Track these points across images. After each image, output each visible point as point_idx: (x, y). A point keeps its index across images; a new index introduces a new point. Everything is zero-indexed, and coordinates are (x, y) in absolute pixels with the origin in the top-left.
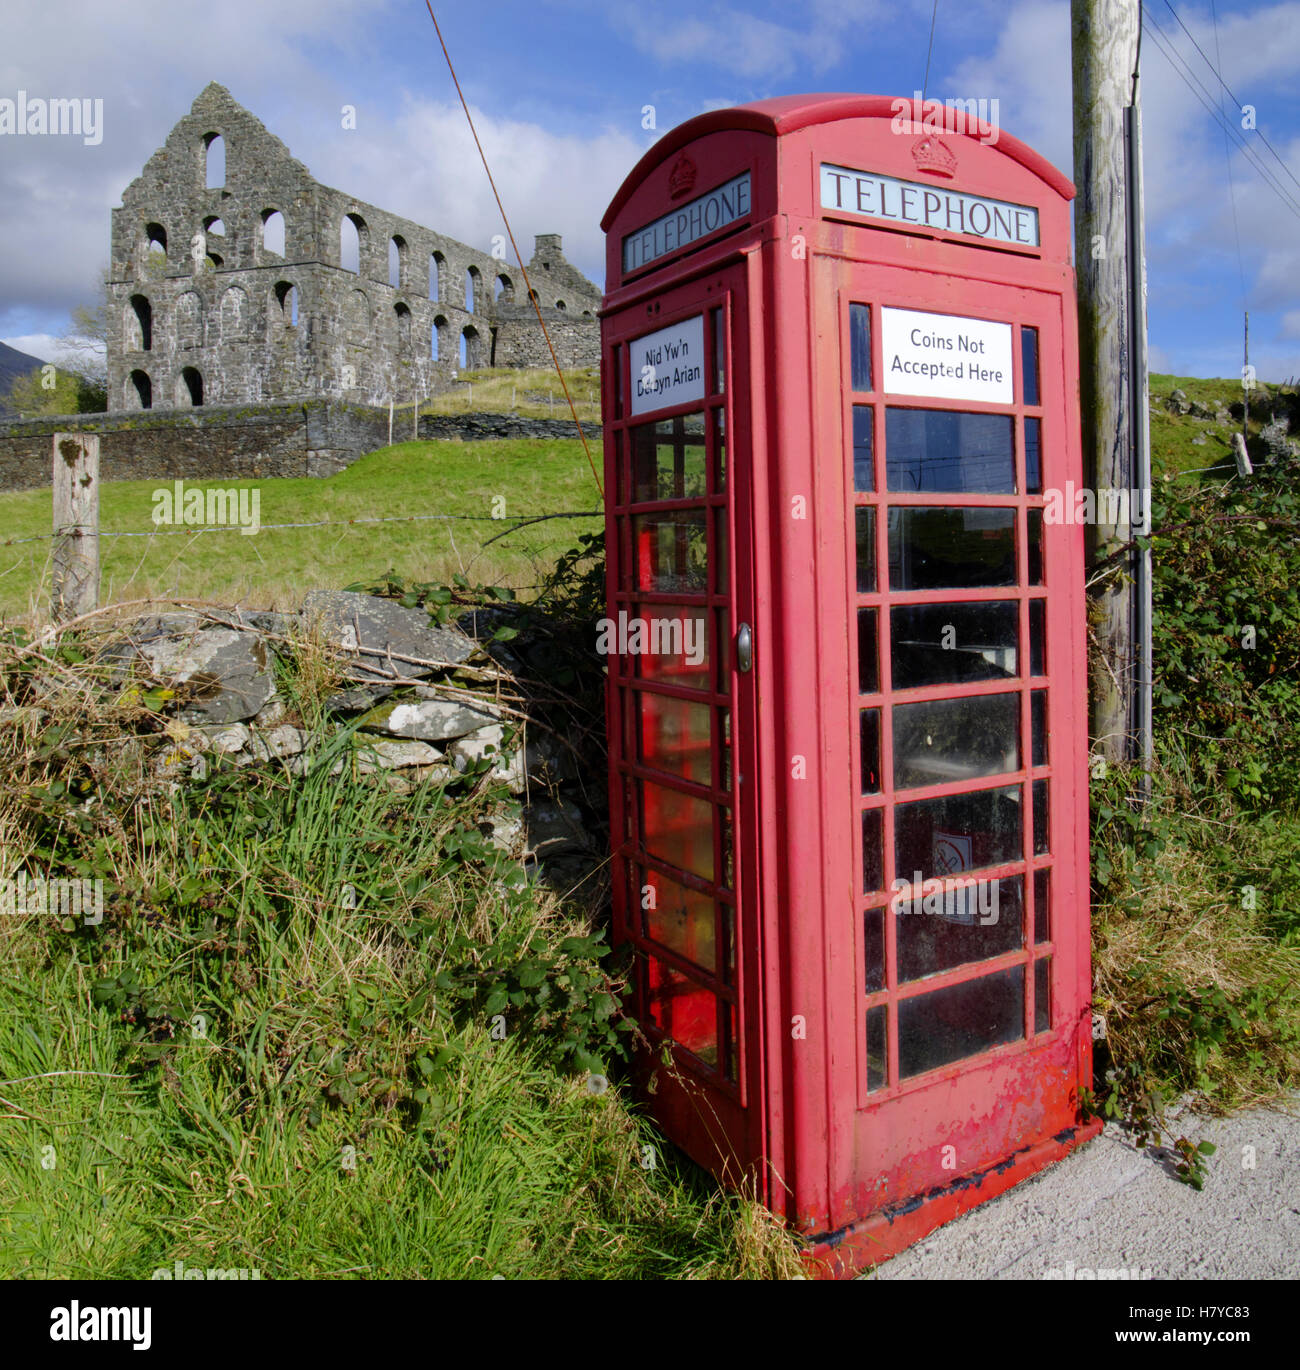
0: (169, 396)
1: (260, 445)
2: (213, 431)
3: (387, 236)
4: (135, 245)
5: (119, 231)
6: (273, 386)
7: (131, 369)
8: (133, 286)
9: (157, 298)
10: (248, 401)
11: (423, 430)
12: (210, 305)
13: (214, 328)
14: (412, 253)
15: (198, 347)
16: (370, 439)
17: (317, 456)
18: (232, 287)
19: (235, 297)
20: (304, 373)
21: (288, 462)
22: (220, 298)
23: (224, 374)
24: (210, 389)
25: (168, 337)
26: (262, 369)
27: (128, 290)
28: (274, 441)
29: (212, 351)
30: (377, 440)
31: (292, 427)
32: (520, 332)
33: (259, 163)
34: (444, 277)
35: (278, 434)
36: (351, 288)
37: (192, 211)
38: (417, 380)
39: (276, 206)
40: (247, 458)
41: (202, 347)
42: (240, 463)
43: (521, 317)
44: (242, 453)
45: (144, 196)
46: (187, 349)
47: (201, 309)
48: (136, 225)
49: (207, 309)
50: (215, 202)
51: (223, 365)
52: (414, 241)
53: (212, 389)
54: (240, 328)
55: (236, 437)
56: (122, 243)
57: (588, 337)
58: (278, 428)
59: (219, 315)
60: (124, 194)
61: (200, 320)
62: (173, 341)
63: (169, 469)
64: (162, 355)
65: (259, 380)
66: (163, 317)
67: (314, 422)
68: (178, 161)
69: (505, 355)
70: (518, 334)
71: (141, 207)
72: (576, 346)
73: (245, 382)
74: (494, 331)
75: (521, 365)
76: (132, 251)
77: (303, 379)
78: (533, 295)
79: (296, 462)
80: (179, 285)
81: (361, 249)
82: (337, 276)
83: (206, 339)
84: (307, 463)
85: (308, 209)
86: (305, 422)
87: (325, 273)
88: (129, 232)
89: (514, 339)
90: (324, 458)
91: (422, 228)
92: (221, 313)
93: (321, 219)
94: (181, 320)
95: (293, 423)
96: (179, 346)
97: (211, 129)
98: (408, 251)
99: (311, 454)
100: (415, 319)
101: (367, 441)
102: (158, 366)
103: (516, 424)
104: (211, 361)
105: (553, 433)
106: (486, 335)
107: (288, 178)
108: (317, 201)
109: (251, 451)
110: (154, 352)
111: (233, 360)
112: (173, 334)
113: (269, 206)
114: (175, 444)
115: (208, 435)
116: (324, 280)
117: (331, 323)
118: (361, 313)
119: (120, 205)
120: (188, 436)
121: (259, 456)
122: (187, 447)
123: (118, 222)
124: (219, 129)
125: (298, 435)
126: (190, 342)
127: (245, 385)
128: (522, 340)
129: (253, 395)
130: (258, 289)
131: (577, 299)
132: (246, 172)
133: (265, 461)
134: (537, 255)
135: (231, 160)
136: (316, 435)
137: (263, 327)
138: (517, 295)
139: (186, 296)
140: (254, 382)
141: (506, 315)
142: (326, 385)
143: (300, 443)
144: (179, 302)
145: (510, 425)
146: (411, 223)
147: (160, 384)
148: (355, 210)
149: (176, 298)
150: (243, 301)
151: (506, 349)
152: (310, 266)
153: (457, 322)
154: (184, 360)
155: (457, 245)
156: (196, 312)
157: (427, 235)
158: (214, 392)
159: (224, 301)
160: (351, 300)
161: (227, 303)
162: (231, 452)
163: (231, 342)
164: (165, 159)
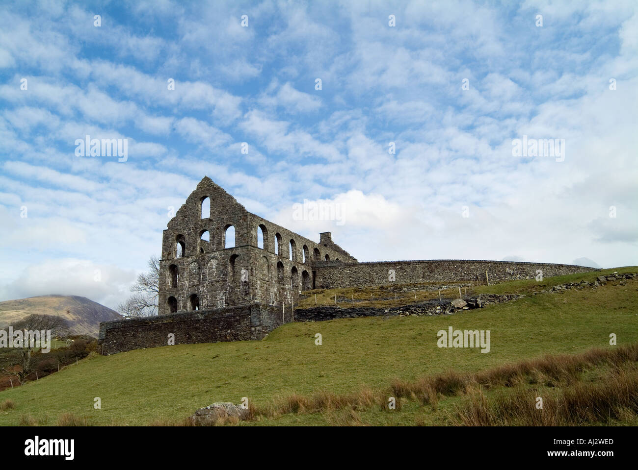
0: (185, 307)
1: (230, 326)
2: (208, 321)
3: (274, 233)
4: (172, 244)
5: (166, 239)
6: (230, 300)
7: (169, 296)
8: (171, 261)
9: (181, 265)
10: (219, 307)
11: (296, 316)
12: (203, 267)
13: (205, 277)
14: (283, 241)
15: (197, 285)
16: (276, 321)
17: (255, 329)
18: (213, 258)
19: (214, 263)
20: (244, 293)
21: (242, 333)
22: (207, 264)
23: (208, 296)
24: (202, 303)
25: (185, 283)
26: (225, 293)
27: (168, 263)
28: (236, 323)
29: (203, 286)
30: (279, 321)
31: (244, 317)
32: (326, 272)
33: (224, 207)
34: (294, 250)
35: (237, 321)
36: (262, 256)
37: (196, 228)
38: (286, 295)
39: (231, 223)
40: (223, 333)
41: (199, 285)
42: (220, 335)
43: (326, 266)
44: (221, 330)
45: (176, 224)
46: (193, 286)
47: (199, 268)
48: (173, 236)
49: (202, 269)
50: (205, 224)
51: (208, 292)
52: (284, 235)
53: (204, 303)
54: (216, 276)
55: (219, 323)
56: (167, 243)
57: (355, 272)
58: (238, 317)
59: (207, 271)
60: (168, 224)
61: (199, 274)
62: (187, 283)
63: (189, 338)
64: (182, 290)
65: (224, 298)
66: (183, 273)
67: (254, 314)
68: (191, 209)
69: (320, 282)
70: (325, 273)
71: (175, 228)
72: (351, 277)
73: (218, 299)
74: (314, 273)
75: (327, 287)
76: (170, 247)
77: (243, 296)
78: (327, 256)
79: (246, 333)
80: (190, 259)
81: (264, 239)
82: (257, 251)
83: (201, 282)
84: (251, 333)
85: (245, 223)
86: (250, 314)
87: (252, 249)
88: (170, 239)
89: (323, 275)
90: (259, 330)
91: (286, 230)
92: (208, 270)
93: (250, 228)
94: (191, 274)
95: (245, 315)
96: (189, 285)
97: (204, 195)
98: (281, 240)
99: (253, 329)
100: (285, 268)
101: (275, 322)
102: (180, 294)
103: (340, 311)
104: (203, 291)
105: (357, 314)
106: (311, 275)
107: (237, 211)
108: (249, 219)
109: (225, 328)
110: (179, 288)
111: (213, 289)
112: (187, 280)
113: (228, 223)
114: (191, 327)
115: (206, 322)
116: (252, 253)
117: (255, 271)
118: (265, 267)
119: (167, 228)
120: (197, 323)
121: (229, 331)
122: (197, 328)
123: (166, 235)
124: (208, 195)
125: (247, 320)
126: (194, 283)
127: (218, 301)
128: (327, 276)
129: (221, 305)
130: (224, 259)
131: (343, 258)
132: (219, 211)
133: (232, 333)
134: (321, 241)
135: (212, 206)
136: (255, 320)
137: (226, 275)
138: (321, 257)
139: (193, 264)
140: (222, 299)
141: (319, 265)
142: (253, 298)
143: (248, 324)
144: (190, 267)
145: (337, 312)
146: (282, 228)
147: (181, 302)
148: (262, 223)
149: (189, 265)
150: (217, 264)
151: (320, 281)
152: (246, 247)
153: (301, 269)
154: (191, 291)
155: (299, 236)
156: (197, 270)
157: (289, 233)
158: (204, 304)
159: (209, 265)
160: (261, 261)
161: (211, 265)
162: (216, 329)
163: (212, 282)
164: (185, 208)
